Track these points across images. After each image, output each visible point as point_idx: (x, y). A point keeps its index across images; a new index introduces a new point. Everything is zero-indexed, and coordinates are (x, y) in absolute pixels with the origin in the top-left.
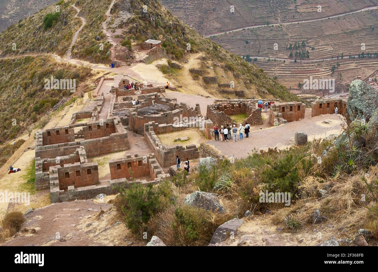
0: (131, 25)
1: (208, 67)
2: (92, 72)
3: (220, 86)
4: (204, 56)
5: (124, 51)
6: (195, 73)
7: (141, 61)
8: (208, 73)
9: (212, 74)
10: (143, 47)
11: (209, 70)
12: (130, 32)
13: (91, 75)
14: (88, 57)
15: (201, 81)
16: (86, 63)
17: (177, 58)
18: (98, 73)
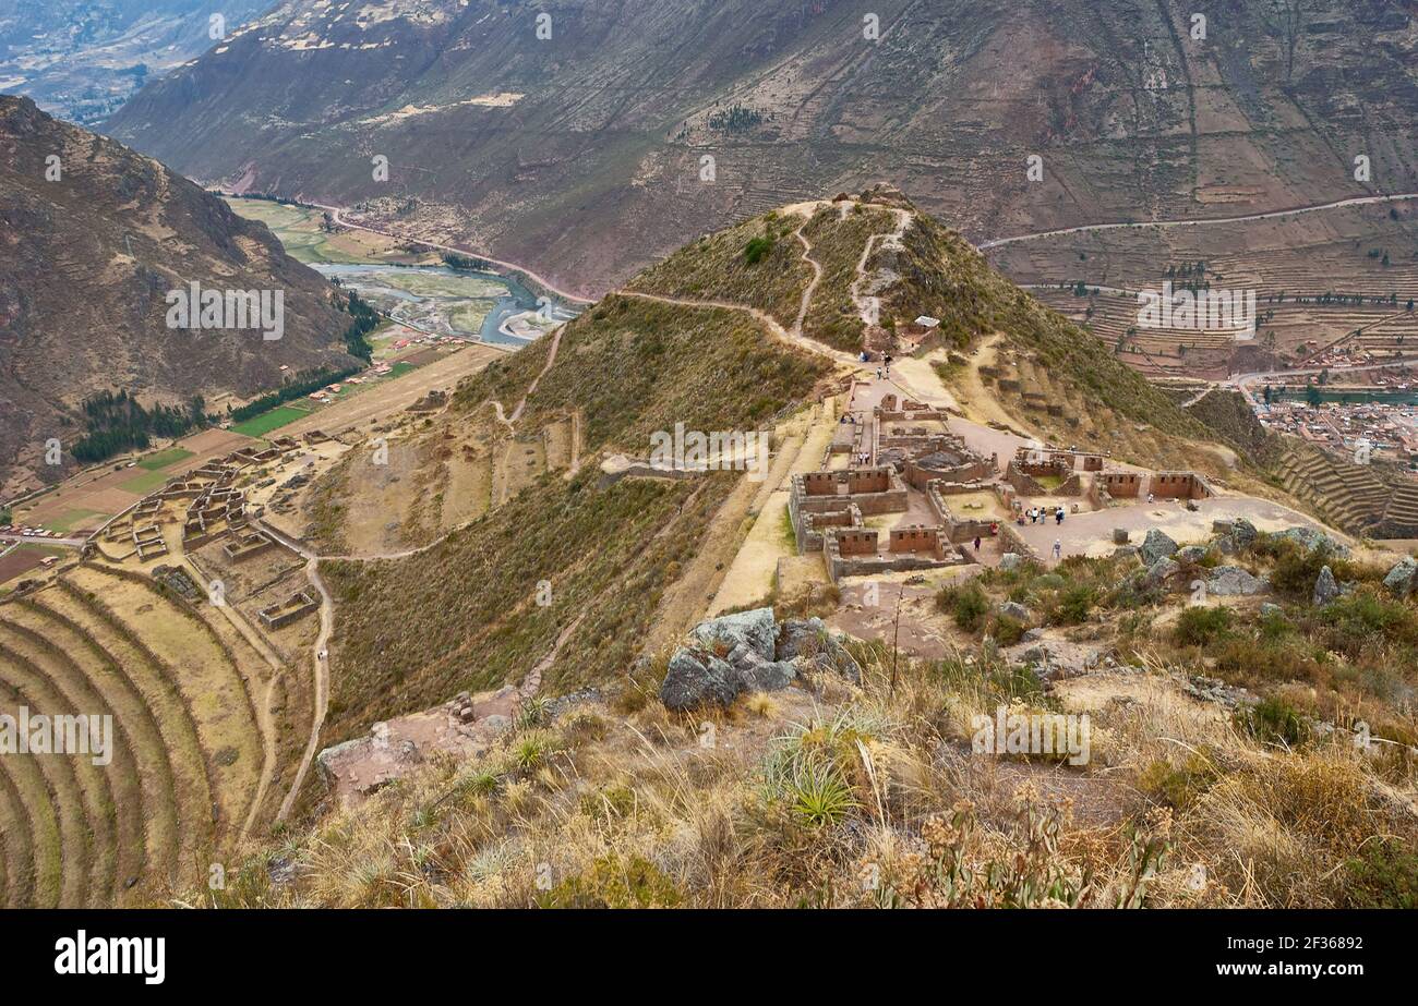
0: (896, 293)
1: (1008, 363)
2: (836, 366)
3: (1023, 396)
4: (1003, 340)
5: (884, 337)
6: (987, 374)
7: (908, 355)
8: (1008, 374)
9: (1013, 377)
10: (912, 329)
11: (1009, 369)
12: (893, 305)
13: (834, 370)
14: (829, 338)
15: (995, 388)
16: (825, 349)
17: (961, 347)
18: (845, 368)
